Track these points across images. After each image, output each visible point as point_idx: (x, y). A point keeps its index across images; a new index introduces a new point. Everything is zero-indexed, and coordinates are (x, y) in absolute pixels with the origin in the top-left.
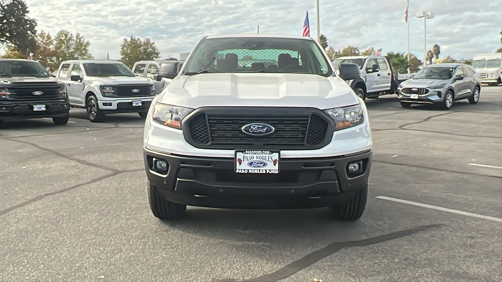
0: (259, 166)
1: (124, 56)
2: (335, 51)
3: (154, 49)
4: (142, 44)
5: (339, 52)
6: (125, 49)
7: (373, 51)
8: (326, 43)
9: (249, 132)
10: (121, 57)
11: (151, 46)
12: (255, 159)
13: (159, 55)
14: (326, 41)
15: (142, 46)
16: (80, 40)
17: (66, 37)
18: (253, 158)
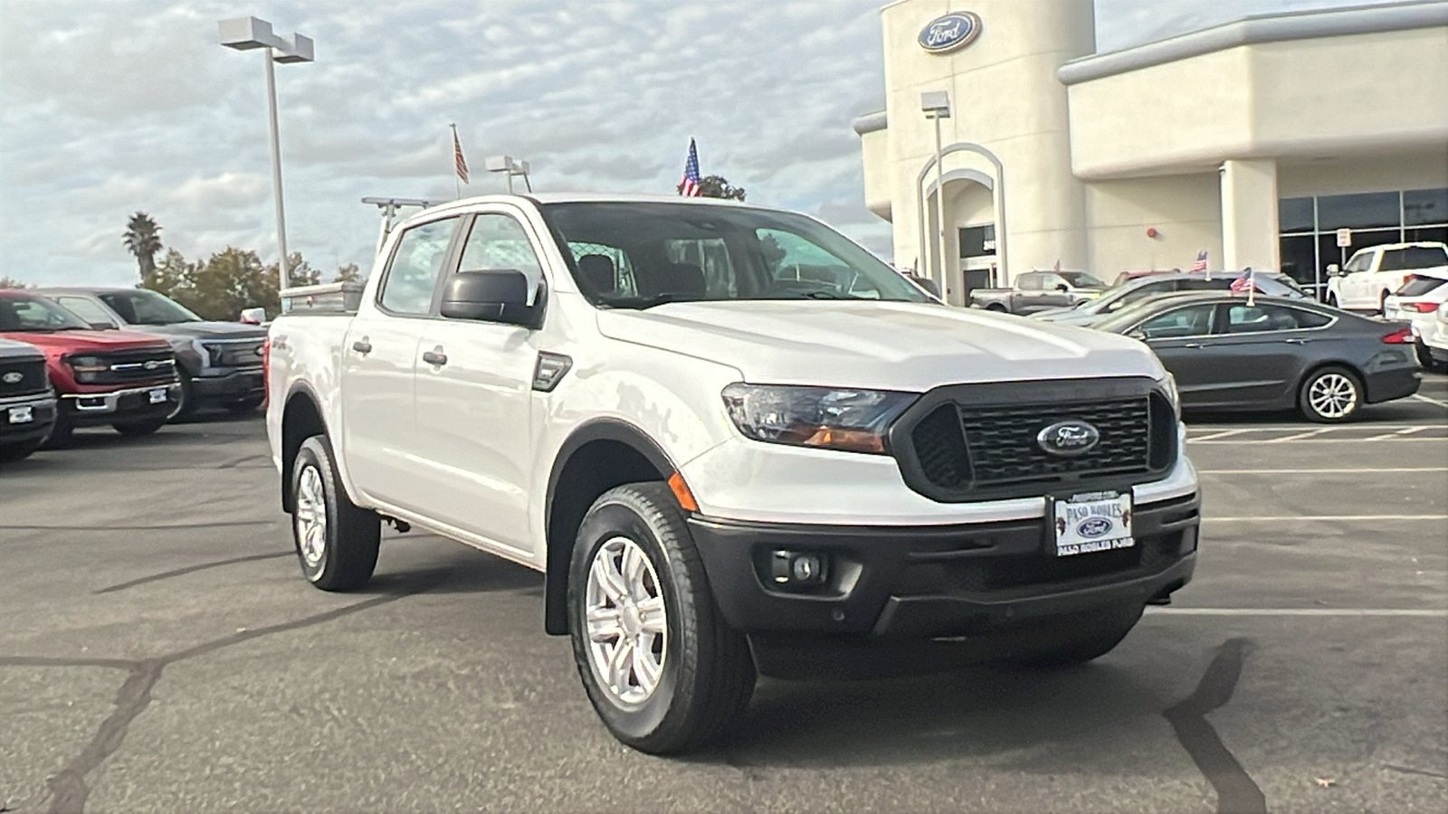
0: (1099, 532)
2: (188, 262)
5: (201, 266)
7: (301, 262)
8: (157, 238)
9: (1057, 448)
12: (1089, 516)
14: (155, 231)
18: (1086, 511)
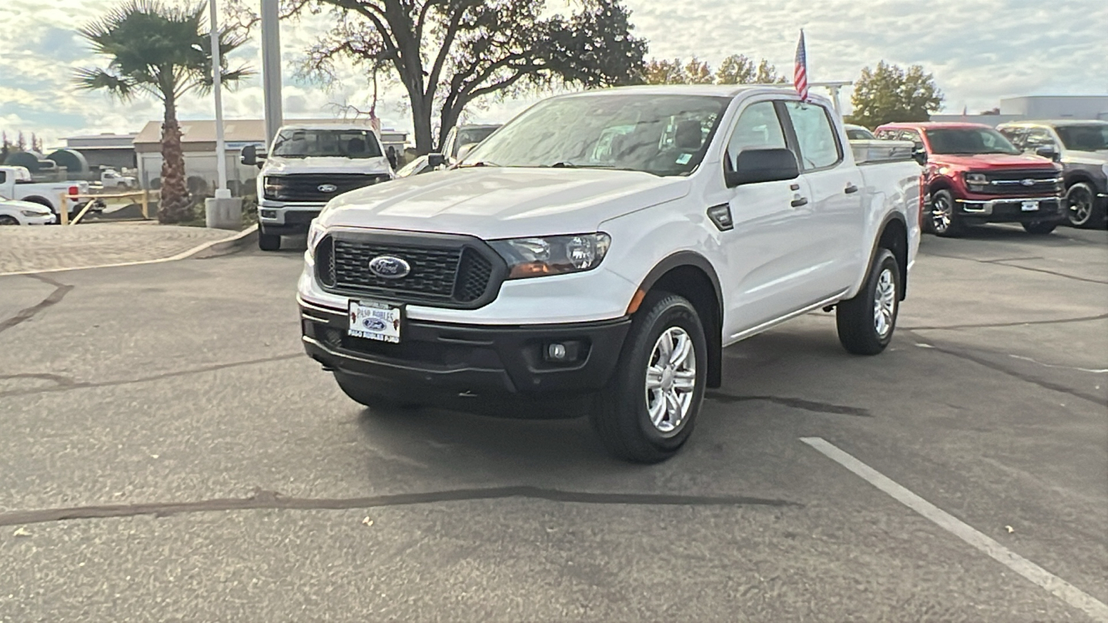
0: (377, 328)
1: (860, 106)
3: (930, 89)
4: (904, 79)
6: (865, 90)
9: (377, 271)
10: (855, 108)
11: (924, 82)
12: (371, 316)
13: (942, 104)
15: (904, 84)
16: (767, 75)
17: (740, 69)
18: (368, 313)
